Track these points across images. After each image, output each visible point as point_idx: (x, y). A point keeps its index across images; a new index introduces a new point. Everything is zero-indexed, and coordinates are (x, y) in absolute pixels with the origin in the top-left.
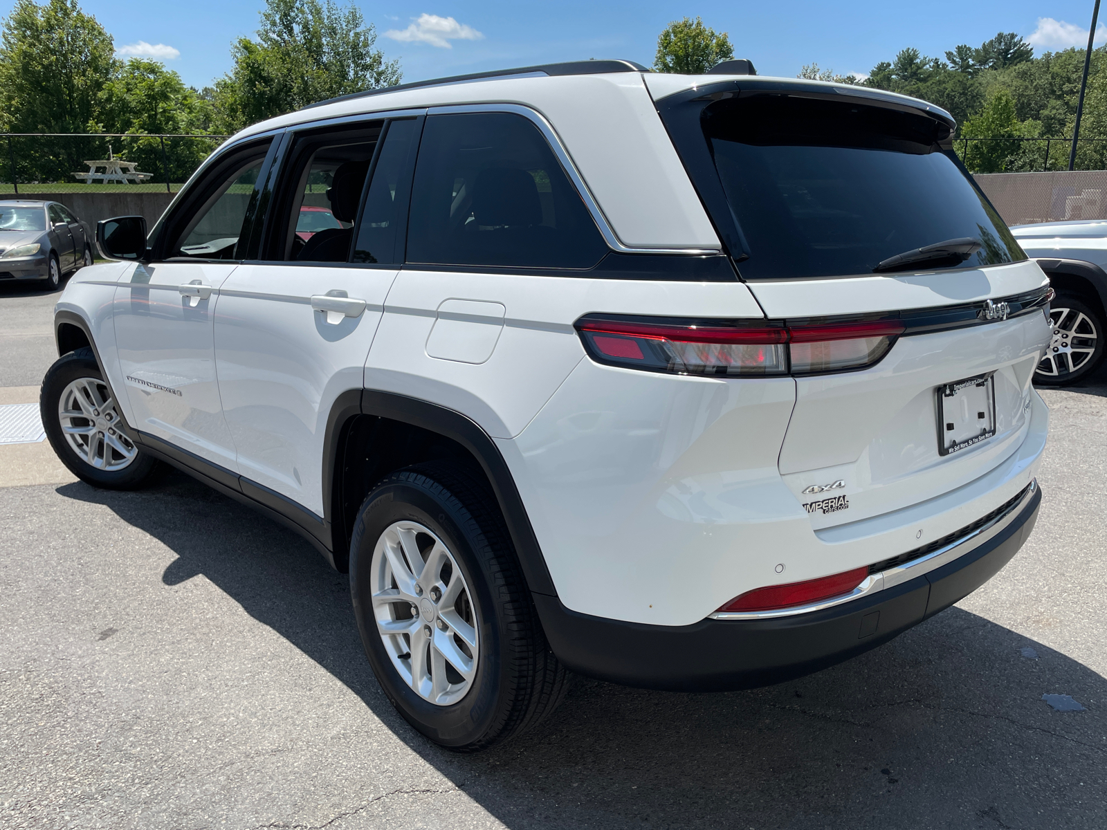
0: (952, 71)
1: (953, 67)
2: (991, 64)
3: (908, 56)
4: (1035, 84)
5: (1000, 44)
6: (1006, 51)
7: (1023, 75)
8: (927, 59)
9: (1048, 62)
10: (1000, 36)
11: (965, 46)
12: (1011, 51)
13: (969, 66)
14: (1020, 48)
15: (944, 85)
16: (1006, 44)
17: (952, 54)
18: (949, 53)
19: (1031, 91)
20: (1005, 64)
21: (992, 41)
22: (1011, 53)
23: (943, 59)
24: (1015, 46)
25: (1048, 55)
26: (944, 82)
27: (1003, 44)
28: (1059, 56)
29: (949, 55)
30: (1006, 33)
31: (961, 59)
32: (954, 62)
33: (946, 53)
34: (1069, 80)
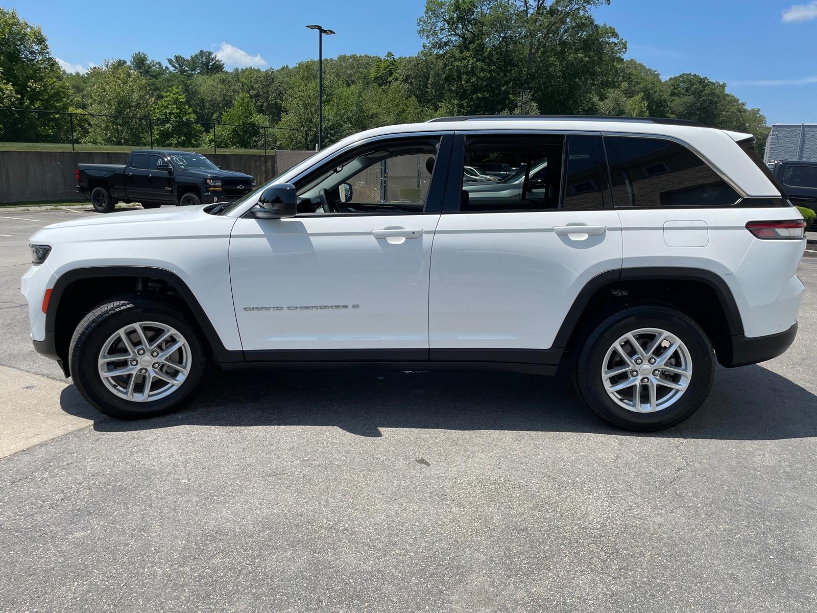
0: (174, 73)
1: (174, 70)
2: (199, 71)
3: (140, 58)
4: (232, 88)
5: (202, 57)
6: (208, 64)
7: (223, 81)
8: (155, 62)
9: (237, 74)
10: (202, 52)
11: (180, 56)
12: (211, 64)
13: (185, 71)
14: (215, 63)
15: (171, 82)
16: (206, 59)
17: (172, 60)
18: (170, 59)
19: (231, 93)
20: (208, 72)
21: (196, 56)
22: (211, 65)
23: (165, 64)
24: (213, 60)
25: (237, 70)
26: (171, 80)
27: (204, 58)
28: (243, 71)
29: (170, 61)
30: (205, 50)
31: (179, 65)
32: (174, 66)
33: (168, 59)
34: (253, 88)
